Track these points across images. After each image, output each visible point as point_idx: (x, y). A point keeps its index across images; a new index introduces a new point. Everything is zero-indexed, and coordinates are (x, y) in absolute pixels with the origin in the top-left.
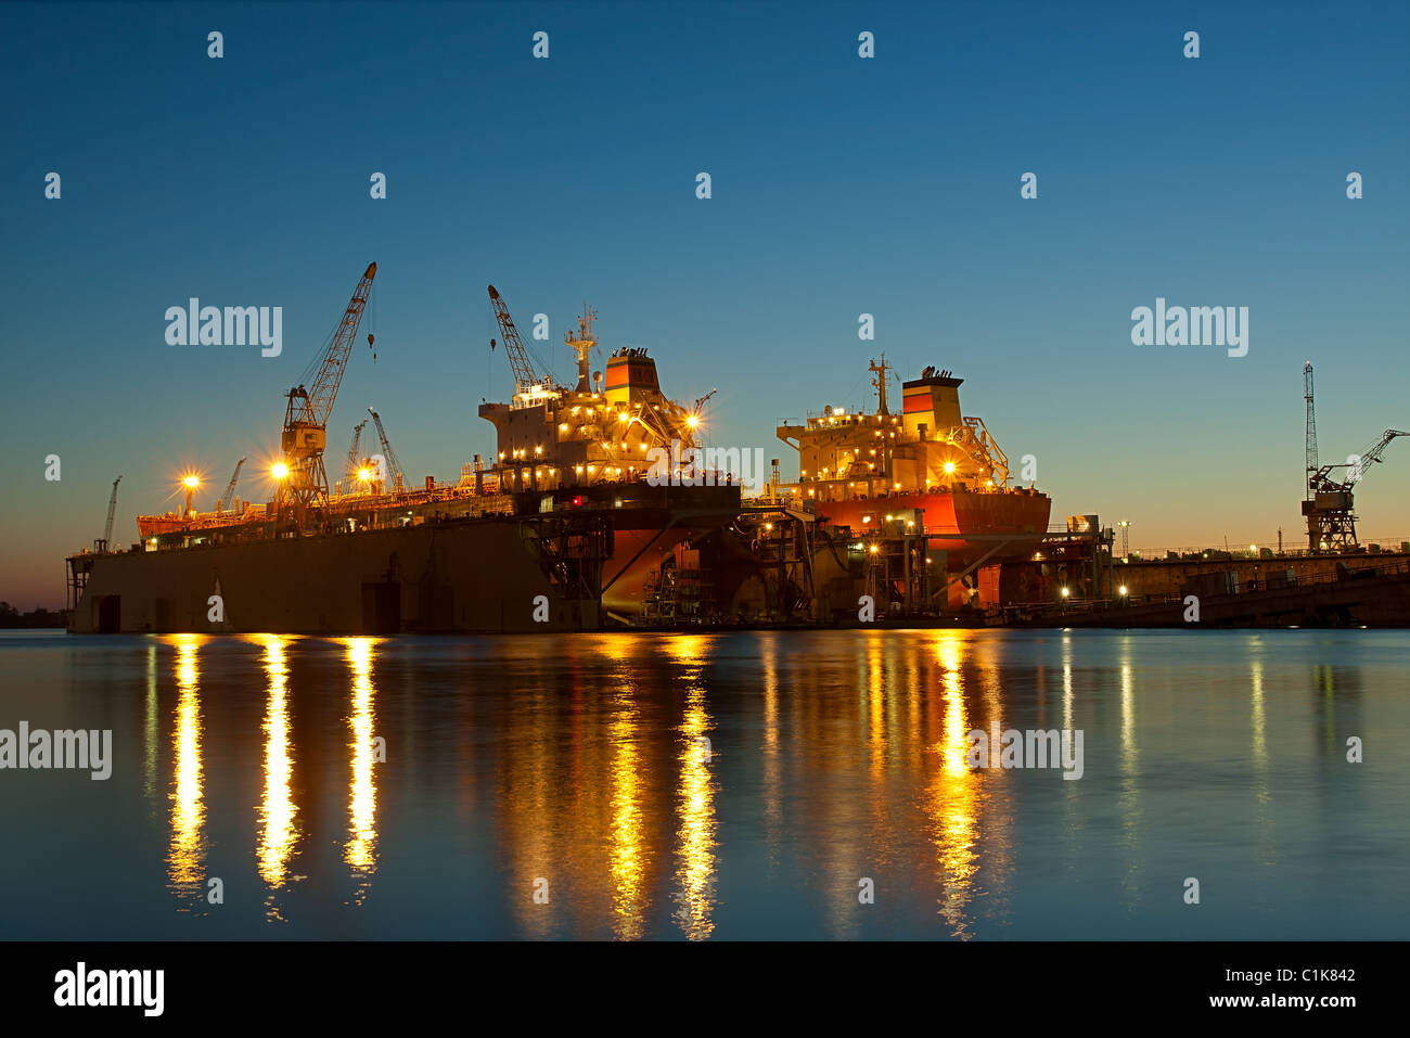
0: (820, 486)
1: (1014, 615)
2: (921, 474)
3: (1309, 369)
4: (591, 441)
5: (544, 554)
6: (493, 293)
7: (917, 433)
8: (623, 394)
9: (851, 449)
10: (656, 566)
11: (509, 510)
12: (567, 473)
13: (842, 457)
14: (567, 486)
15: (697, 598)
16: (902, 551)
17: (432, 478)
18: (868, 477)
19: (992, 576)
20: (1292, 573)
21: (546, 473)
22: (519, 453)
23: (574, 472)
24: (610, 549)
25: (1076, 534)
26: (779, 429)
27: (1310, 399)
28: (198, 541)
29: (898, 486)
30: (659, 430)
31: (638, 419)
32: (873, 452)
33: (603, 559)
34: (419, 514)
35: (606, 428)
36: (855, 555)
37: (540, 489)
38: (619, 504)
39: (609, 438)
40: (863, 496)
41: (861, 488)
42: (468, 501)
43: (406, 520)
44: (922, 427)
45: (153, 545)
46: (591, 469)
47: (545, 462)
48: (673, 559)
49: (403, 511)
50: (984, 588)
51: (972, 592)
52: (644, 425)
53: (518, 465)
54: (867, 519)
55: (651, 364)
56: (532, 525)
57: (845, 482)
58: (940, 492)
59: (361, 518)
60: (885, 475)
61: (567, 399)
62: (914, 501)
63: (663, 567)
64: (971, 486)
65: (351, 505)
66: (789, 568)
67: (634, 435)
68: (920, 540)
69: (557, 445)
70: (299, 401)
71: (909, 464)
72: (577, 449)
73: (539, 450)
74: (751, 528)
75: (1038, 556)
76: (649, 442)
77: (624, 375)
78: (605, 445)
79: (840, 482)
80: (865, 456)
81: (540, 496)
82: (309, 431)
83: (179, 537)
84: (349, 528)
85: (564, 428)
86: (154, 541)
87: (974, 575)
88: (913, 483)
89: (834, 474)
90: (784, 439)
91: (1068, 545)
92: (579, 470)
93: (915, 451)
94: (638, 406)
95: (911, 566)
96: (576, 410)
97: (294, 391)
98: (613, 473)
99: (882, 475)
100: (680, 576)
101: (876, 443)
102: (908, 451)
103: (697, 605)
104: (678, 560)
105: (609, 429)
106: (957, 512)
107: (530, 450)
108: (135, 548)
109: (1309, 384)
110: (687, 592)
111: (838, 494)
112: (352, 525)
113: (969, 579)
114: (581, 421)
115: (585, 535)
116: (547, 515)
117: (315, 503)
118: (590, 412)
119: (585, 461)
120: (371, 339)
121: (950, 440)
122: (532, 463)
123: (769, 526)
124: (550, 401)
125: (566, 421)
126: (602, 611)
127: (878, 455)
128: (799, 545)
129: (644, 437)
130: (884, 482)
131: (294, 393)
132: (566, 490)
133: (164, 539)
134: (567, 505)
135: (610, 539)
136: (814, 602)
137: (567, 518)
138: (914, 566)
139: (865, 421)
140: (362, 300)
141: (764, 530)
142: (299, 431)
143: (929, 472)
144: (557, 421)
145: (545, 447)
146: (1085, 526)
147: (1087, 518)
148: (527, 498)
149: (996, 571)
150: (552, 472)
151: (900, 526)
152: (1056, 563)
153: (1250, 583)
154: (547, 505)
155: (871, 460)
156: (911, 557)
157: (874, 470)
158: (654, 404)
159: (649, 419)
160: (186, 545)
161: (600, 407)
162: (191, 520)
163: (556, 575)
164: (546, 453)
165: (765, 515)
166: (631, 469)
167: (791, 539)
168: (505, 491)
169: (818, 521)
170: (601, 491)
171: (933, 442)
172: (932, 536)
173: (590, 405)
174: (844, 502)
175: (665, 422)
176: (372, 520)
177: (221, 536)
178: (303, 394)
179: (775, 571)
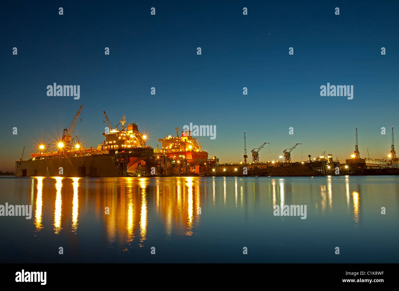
0: (166, 150)
1: (206, 174)
2: (185, 148)
3: (245, 132)
4: (125, 140)
5: (116, 162)
6: (105, 112)
7: (184, 141)
8: (131, 131)
9: (172, 143)
10: (137, 164)
11: (108, 153)
12: (120, 146)
13: (170, 145)
14: (120, 149)
15: (145, 171)
16: (182, 162)
17: (92, 147)
18: (175, 149)
19: (198, 167)
20: (258, 167)
21: (116, 146)
22: (111, 142)
23: (121, 146)
24: (129, 161)
25: (212, 160)
26: (159, 139)
27: (245, 138)
28: (43, 159)
29: (181, 150)
30: (139, 139)
31: (134, 136)
32: (176, 144)
33: (128, 163)
34: (90, 154)
35: (128, 138)
36: (173, 163)
37: (115, 149)
38: (130, 152)
39: (128, 140)
40: (174, 152)
41: (174, 150)
42: (100, 151)
43: (87, 155)
44: (185, 140)
45: (34, 159)
46: (125, 146)
47: (116, 144)
48: (140, 163)
49: (87, 153)
50: (196, 170)
51: (194, 170)
52: (136, 137)
53: (110, 145)
54: (175, 156)
55: (137, 126)
56: (113, 156)
57: (171, 150)
58: (189, 152)
59: (78, 154)
60: (179, 148)
61: (120, 132)
62: (184, 153)
63: (138, 165)
64: (194, 151)
65: (75, 152)
66: (162, 165)
67: (134, 139)
68: (186, 160)
69: (118, 141)
70: (66, 131)
71: (183, 146)
72: (122, 142)
73: (115, 142)
74: (155, 157)
75: (205, 164)
76: (136, 141)
77: (132, 128)
78: (128, 141)
79: (170, 149)
80: (174, 145)
81: (115, 151)
82: (68, 137)
83: (39, 158)
84: (75, 156)
85: (120, 138)
86: (34, 158)
87: (195, 167)
88: (183, 150)
89: (169, 148)
90: (160, 141)
91: (211, 162)
92: (123, 146)
93: (184, 144)
94: (134, 134)
95: (184, 165)
96: (122, 135)
97: (65, 129)
98: (129, 146)
99: (178, 148)
100: (142, 166)
101: (177, 142)
102: (183, 144)
103: (145, 172)
104: (141, 163)
105: (129, 138)
106: (192, 155)
107: (113, 142)
108: (30, 160)
109: (245, 135)
110: (143, 169)
111: (170, 152)
112: (76, 156)
113: (194, 168)
114: (123, 136)
115: (124, 158)
116: (117, 154)
117: (68, 151)
118: (125, 135)
119: (124, 144)
120: (81, 120)
121: (190, 142)
122: (113, 144)
123: (158, 157)
124: (117, 132)
125: (120, 136)
126: (127, 173)
127: (177, 145)
128: (164, 161)
129: (135, 140)
130: (178, 150)
131: (65, 130)
132: (120, 150)
133: (37, 158)
134: (121, 152)
135: (129, 159)
136: (167, 172)
137: (121, 155)
138: (185, 165)
139: (174, 139)
140: (80, 112)
141: (157, 158)
142: (66, 137)
143: (187, 148)
144: (118, 136)
145: (116, 141)
146: (214, 158)
147: (214, 157)
148: (112, 151)
149: (199, 166)
150: (117, 146)
151: (182, 158)
152: (208, 165)
153: (251, 169)
154: (116, 152)
155: (176, 145)
156: (184, 163)
157: (177, 147)
158: (137, 134)
159: (137, 136)
160: (41, 159)
161: (127, 134)
162: (41, 155)
163: (118, 166)
164: (116, 142)
165: (157, 155)
166: (133, 146)
167: (162, 160)
168: (107, 149)
169: (168, 157)
170: (127, 150)
171: (187, 142)
172: (188, 160)
173: (124, 133)
174: (171, 153)
175: (140, 137)
176: (80, 155)
177: (48, 158)
178: (67, 130)
179: (159, 166)
